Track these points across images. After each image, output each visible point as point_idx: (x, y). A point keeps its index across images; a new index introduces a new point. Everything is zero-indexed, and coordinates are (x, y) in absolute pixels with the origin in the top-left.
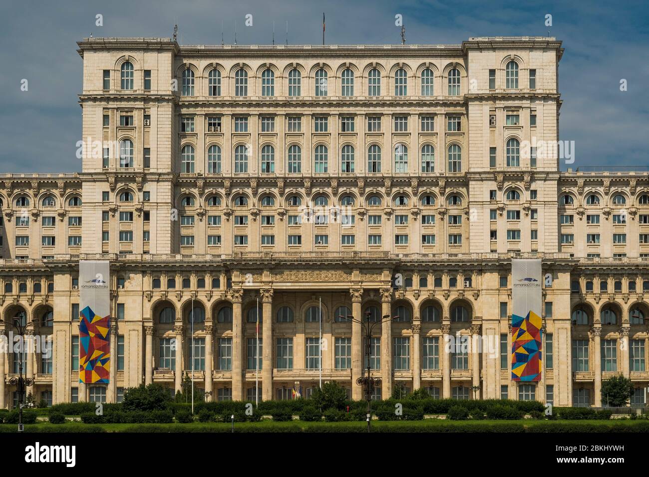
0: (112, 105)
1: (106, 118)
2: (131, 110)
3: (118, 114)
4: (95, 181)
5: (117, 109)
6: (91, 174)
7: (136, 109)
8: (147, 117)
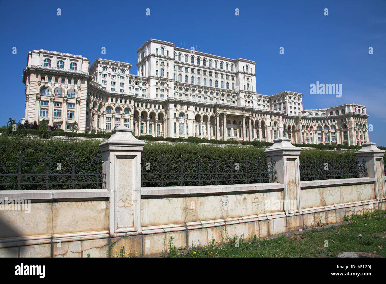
0: (159, 58)
1: (157, 62)
2: (164, 60)
3: (160, 61)
4: (154, 79)
5: (160, 60)
6: (154, 77)
7: (165, 61)
8: (168, 63)
